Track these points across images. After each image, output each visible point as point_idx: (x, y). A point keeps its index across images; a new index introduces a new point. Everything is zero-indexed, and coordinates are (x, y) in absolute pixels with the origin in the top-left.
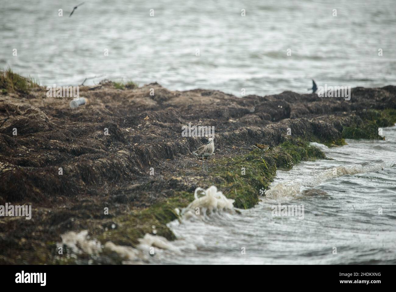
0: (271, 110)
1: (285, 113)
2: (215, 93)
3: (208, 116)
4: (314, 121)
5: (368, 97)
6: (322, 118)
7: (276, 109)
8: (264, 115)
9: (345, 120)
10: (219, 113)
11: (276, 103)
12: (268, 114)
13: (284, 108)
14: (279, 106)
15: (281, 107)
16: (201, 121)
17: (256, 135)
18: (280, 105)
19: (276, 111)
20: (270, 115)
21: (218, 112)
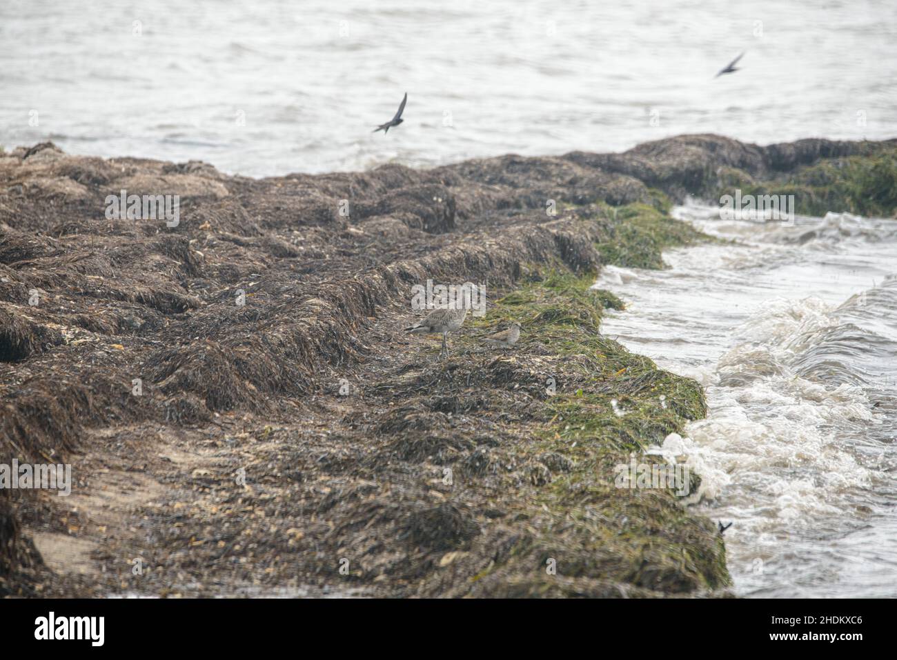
0: (418, 205)
1: (448, 213)
2: (194, 166)
3: (302, 219)
4: (560, 232)
5: (539, 177)
6: (558, 224)
7: (428, 204)
8: (408, 219)
9: (591, 228)
10: (325, 213)
11: (428, 192)
12: (417, 217)
13: (445, 203)
14: (435, 199)
15: (440, 200)
16: (298, 230)
17: (478, 263)
18: (438, 196)
19: (430, 209)
20: (419, 218)
21: (322, 212)
